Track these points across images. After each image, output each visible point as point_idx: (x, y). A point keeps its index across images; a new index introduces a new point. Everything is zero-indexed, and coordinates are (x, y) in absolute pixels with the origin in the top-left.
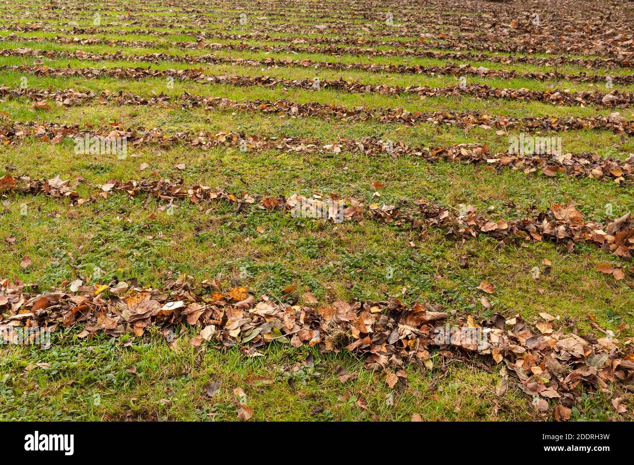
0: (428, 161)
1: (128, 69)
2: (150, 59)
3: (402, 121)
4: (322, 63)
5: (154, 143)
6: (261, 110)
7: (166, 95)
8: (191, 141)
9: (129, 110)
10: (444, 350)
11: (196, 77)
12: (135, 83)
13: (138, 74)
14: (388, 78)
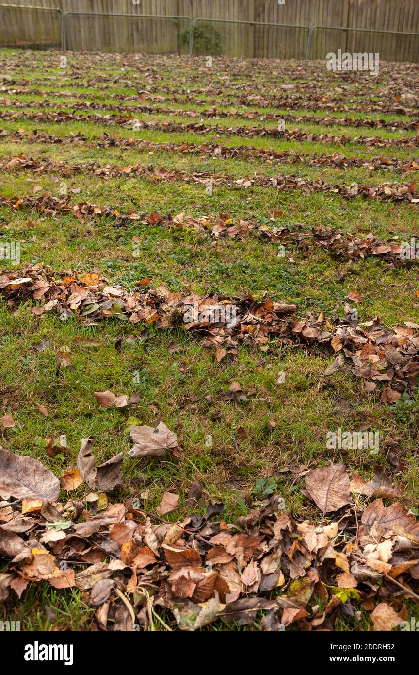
0: (344, 197)
1: (51, 113)
2: (80, 107)
3: (334, 165)
4: (270, 115)
5: (55, 172)
6: (182, 151)
7: (83, 135)
8: (94, 171)
9: (40, 147)
10: (284, 337)
11: (123, 122)
12: (57, 126)
13: (60, 118)
14: (340, 131)
